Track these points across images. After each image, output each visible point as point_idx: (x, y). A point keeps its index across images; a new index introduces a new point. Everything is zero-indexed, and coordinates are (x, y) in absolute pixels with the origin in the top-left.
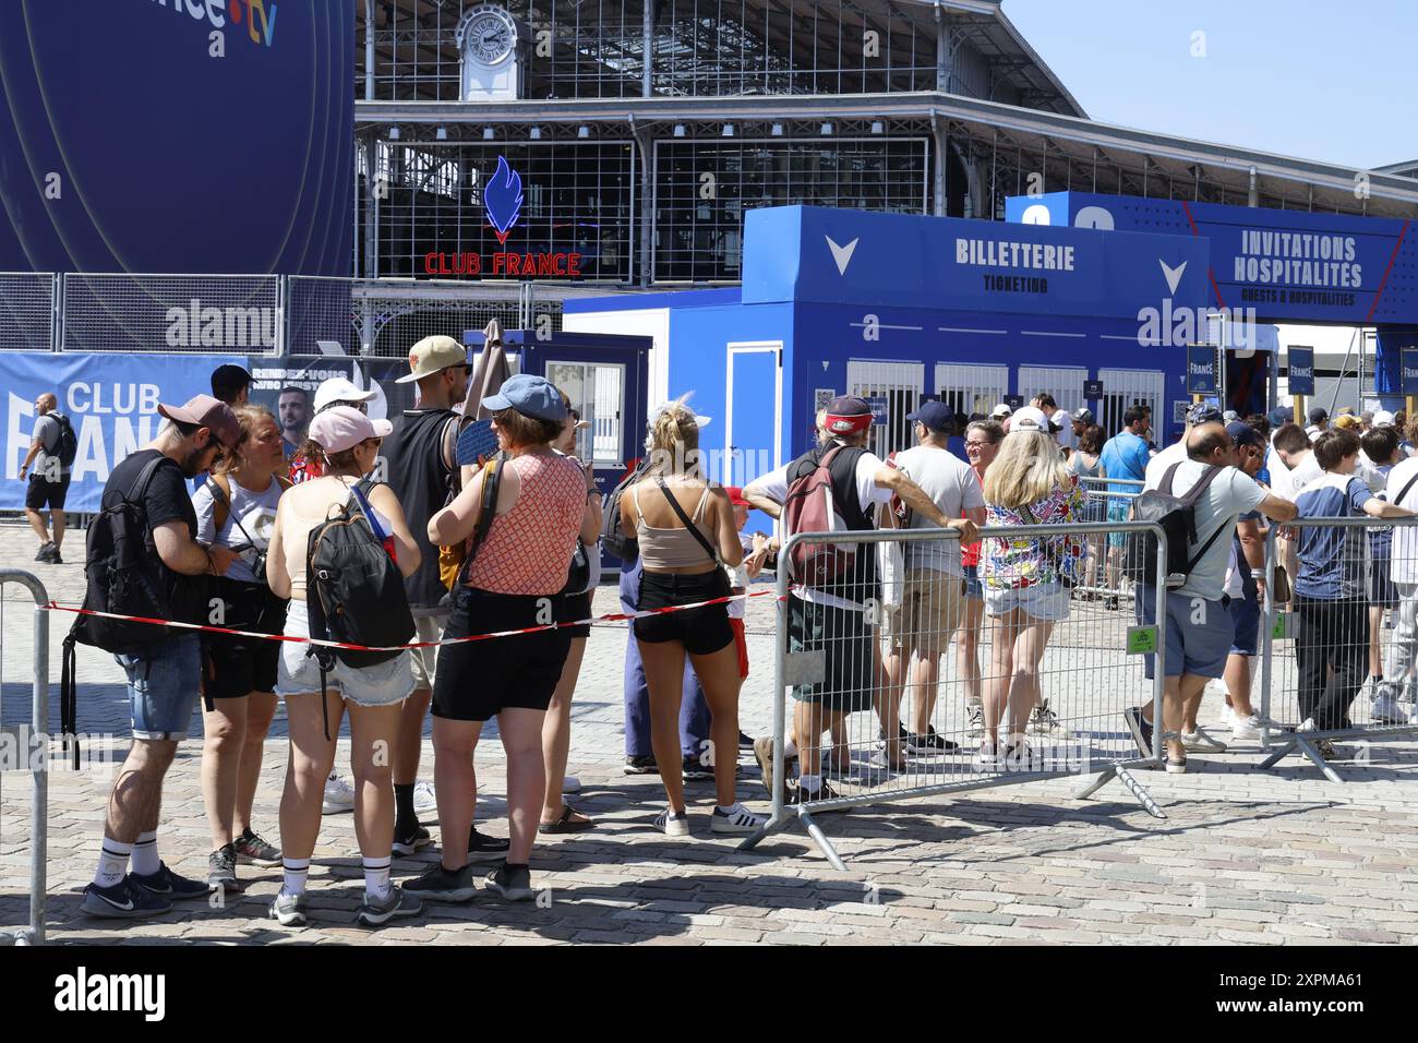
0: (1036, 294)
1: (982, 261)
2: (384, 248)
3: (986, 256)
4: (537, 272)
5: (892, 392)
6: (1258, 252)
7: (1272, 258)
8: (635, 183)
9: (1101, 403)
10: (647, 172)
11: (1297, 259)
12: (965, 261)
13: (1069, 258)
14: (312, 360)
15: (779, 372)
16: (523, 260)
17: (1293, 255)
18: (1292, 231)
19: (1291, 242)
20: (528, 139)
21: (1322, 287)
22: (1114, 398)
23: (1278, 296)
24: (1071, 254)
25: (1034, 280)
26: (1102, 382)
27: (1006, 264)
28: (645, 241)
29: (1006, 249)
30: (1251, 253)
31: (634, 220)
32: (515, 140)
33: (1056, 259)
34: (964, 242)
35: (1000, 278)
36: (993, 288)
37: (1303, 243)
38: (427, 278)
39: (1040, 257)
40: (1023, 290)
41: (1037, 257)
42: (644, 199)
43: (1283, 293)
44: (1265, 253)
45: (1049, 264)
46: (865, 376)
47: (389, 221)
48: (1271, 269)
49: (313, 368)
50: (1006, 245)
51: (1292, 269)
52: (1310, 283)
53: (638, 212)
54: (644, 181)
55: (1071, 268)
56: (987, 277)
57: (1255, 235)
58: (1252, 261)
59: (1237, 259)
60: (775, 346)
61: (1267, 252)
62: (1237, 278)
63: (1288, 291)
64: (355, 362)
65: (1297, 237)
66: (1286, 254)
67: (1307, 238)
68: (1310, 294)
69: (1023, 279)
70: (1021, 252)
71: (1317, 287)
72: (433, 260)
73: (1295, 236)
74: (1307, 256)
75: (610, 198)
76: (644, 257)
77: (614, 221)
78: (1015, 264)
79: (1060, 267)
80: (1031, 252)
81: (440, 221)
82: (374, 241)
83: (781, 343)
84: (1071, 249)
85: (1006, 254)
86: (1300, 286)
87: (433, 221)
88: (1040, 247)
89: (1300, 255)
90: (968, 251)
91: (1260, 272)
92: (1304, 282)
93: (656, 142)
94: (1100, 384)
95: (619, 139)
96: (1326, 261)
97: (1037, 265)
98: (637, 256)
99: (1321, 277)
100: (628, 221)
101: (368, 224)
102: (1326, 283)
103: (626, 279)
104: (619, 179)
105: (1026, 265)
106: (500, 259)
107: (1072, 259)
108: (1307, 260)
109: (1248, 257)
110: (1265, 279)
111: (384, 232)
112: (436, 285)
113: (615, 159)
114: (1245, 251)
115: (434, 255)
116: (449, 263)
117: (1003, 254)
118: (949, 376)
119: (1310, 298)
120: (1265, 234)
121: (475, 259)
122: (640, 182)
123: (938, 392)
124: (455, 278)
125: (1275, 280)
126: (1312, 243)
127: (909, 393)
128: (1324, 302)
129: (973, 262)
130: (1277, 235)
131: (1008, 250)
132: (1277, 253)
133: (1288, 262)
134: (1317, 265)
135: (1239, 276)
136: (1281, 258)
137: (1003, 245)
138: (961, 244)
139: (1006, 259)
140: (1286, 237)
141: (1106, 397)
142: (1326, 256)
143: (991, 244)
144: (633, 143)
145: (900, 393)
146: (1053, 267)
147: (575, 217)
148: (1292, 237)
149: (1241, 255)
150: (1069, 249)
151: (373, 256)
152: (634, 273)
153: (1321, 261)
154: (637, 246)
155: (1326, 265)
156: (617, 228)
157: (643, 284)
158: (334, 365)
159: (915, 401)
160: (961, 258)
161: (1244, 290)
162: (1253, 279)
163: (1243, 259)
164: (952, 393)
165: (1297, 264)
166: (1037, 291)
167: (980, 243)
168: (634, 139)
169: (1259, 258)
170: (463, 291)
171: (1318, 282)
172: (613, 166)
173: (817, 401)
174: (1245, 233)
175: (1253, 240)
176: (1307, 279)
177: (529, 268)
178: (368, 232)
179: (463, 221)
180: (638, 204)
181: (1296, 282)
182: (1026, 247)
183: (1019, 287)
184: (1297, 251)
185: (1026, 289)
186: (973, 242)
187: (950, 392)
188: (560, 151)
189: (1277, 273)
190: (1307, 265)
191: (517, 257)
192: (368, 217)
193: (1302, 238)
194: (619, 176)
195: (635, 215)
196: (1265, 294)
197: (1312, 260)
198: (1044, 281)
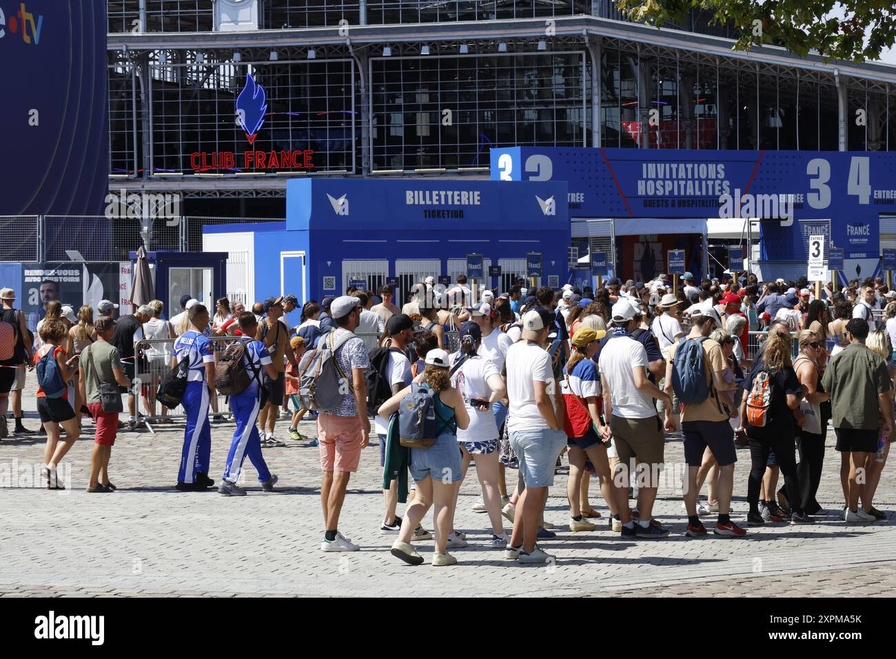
0: (457, 219)
1: (422, 202)
2: (157, 150)
3: (424, 199)
4: (280, 166)
5: (370, 277)
6: (654, 176)
7: (664, 180)
8: (355, 92)
9: (500, 278)
10: (363, 83)
11: (682, 179)
12: (412, 203)
13: (477, 198)
14: (58, 264)
15: (304, 267)
16: (268, 156)
17: (680, 177)
18: (678, 162)
19: (677, 169)
20: (268, 60)
21: (701, 196)
22: (508, 275)
23: (670, 203)
24: (478, 195)
25: (455, 211)
26: (500, 267)
27: (437, 203)
28: (365, 138)
29: (437, 195)
30: (649, 177)
31: (356, 122)
32: (259, 60)
33: (468, 199)
34: (411, 192)
35: (434, 211)
36: (430, 217)
37: (686, 169)
38: (193, 173)
39: (459, 198)
40: (448, 217)
41: (456, 198)
42: (363, 105)
43: (673, 202)
44: (659, 177)
45: (465, 201)
46: (353, 268)
47: (161, 127)
48: (663, 187)
49: (60, 269)
50: (437, 192)
51: (679, 186)
52: (692, 194)
53: (358, 116)
54: (363, 90)
55: (479, 203)
56: (425, 211)
57: (651, 166)
58: (650, 182)
59: (639, 182)
60: (301, 254)
61: (661, 176)
62: (640, 193)
63: (676, 200)
64: (84, 265)
65: (682, 166)
66: (674, 176)
67: (689, 166)
68: (693, 200)
69: (448, 211)
70: (446, 196)
71: (698, 197)
72: (197, 158)
73: (680, 165)
74: (690, 177)
75: (336, 105)
76: (364, 152)
77: (339, 124)
78: (443, 203)
79: (471, 203)
80: (453, 196)
81: (202, 127)
82: (149, 144)
83: (304, 252)
84: (479, 193)
85: (437, 198)
86: (685, 196)
87: (196, 127)
88: (458, 193)
89: (684, 177)
90: (414, 197)
91: (656, 189)
92: (688, 194)
93: (371, 59)
94: (499, 268)
95: (341, 58)
96: (703, 180)
97: (456, 203)
98: (359, 151)
99: (700, 189)
100: (350, 123)
101: (144, 130)
102: (704, 193)
103: (349, 169)
104: (343, 90)
105: (450, 203)
106: (250, 156)
107: (479, 198)
108: (690, 180)
109: (647, 180)
110: (660, 193)
111: (157, 137)
112: (200, 178)
113: (339, 73)
114: (645, 176)
115: (199, 154)
116: (209, 161)
117: (435, 198)
118: (404, 267)
119: (693, 204)
120: (658, 165)
121: (229, 156)
122: (360, 92)
123: (397, 275)
124: (214, 172)
125: (667, 194)
126: (693, 169)
127: (380, 277)
128: (703, 205)
129: (416, 203)
130: (668, 165)
131: (439, 195)
132: (668, 177)
133: (676, 182)
134: (697, 182)
135: (641, 190)
136: (671, 179)
137: (435, 193)
138: (409, 194)
139: (437, 200)
140: (674, 166)
141: (503, 275)
142: (703, 176)
143: (427, 193)
144: (352, 60)
145: (374, 277)
146: (467, 203)
147: (309, 121)
148: (678, 166)
149: (642, 179)
150: (477, 193)
151: (149, 156)
152: (356, 164)
153: (700, 180)
154: (359, 143)
155: (704, 182)
156: (342, 129)
157: (364, 173)
158: (71, 267)
159: (384, 282)
160: (409, 201)
161: (645, 201)
162: (651, 193)
163: (644, 182)
164: (406, 276)
165: (682, 183)
166: (457, 217)
167: (421, 192)
168: (352, 57)
169: (655, 180)
170: (222, 182)
171: (698, 193)
172: (338, 79)
173: (324, 283)
174: (644, 165)
175: (650, 169)
176: (690, 192)
177: (273, 162)
178: (145, 137)
179: (220, 126)
180: (358, 109)
181: (682, 193)
182: (450, 193)
183: (446, 216)
184: (682, 174)
185: (450, 216)
186: (416, 192)
187: (405, 276)
188: (296, 68)
189: (668, 189)
190: (690, 183)
191: (264, 154)
192: (144, 124)
193: (685, 166)
194: (342, 87)
195: (356, 118)
196: (660, 203)
197: (693, 179)
198: (462, 212)
